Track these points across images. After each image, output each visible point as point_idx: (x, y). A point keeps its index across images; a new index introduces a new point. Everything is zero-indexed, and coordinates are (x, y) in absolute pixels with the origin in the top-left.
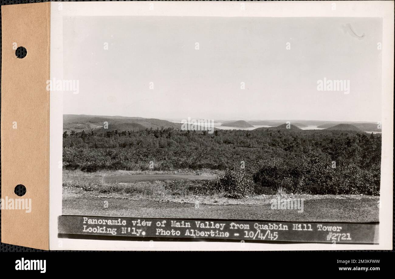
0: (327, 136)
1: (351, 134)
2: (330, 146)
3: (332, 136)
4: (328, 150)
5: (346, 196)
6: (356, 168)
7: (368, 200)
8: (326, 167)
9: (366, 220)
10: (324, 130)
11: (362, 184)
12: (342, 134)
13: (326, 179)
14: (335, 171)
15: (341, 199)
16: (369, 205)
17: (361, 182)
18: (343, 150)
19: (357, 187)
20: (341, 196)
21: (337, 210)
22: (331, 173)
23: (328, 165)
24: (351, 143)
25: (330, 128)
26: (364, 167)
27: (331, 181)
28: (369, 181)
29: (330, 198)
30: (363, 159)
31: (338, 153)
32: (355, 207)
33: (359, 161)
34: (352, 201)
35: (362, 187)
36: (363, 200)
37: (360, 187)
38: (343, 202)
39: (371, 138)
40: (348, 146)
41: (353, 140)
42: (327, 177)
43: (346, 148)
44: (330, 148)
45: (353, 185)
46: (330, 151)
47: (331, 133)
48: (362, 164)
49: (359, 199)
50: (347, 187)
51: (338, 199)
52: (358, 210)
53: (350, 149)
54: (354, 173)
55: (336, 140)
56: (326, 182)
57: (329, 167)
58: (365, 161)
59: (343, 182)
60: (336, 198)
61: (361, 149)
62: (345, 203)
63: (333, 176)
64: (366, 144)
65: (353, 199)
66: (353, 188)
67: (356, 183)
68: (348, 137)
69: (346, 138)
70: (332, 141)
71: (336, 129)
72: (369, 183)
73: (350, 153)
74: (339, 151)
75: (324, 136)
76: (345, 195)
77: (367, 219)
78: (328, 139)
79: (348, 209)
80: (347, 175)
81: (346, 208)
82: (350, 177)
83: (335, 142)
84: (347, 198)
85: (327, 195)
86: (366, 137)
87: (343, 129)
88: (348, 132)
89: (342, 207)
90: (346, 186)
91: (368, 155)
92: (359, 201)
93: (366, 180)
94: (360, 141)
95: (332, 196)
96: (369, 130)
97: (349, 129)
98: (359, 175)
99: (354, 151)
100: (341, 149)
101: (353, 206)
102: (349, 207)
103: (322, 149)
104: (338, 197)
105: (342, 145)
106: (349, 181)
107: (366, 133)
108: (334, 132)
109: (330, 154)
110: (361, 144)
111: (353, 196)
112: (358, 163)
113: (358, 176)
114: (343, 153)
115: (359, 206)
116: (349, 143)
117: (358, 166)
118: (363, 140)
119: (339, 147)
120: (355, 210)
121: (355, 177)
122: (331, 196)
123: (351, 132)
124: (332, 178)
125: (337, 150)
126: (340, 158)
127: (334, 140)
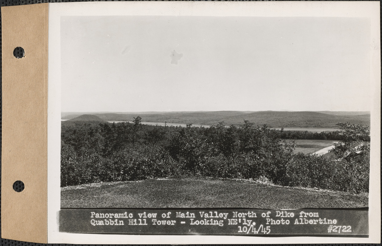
0: (70, 127)
1: (94, 124)
2: (73, 137)
3: (75, 127)
4: (71, 141)
5: (87, 186)
6: (98, 157)
7: (108, 187)
8: (68, 159)
9: (104, 207)
10: (67, 121)
11: (104, 172)
12: (85, 125)
13: (68, 171)
14: (77, 161)
15: (81, 189)
16: (108, 191)
17: (102, 170)
18: (86, 140)
19: (99, 175)
20: (82, 186)
21: (77, 200)
22: (74, 164)
23: (70, 156)
24: (93, 133)
25: (73, 119)
26: (106, 155)
27: (74, 172)
28: (110, 168)
29: (71, 189)
30: (105, 148)
31: (81, 144)
32: (95, 195)
33: (101, 150)
34: (92, 190)
35: (103, 174)
36: (103, 187)
37: (102, 175)
38: (83, 191)
39: (112, 127)
40: (91, 136)
41: (96, 130)
42: (69, 169)
43: (88, 138)
44: (73, 139)
45: (95, 174)
46: (72, 142)
47: (74, 124)
48: (104, 153)
49: (99, 187)
50: (90, 176)
51: (78, 189)
52: (97, 198)
53: (93, 139)
54: (96, 162)
55: (79, 130)
56: (68, 173)
57: (71, 158)
58: (107, 149)
59: (85, 172)
60: (76, 188)
61: (103, 138)
62: (85, 192)
63: (76, 167)
64: (107, 133)
65: (93, 187)
66: (95, 177)
67: (98, 171)
68: (91, 128)
69: (89, 128)
70: (75, 132)
71: (79, 120)
72: (110, 171)
73: (93, 143)
74: (82, 142)
75: (67, 127)
76: (85, 185)
77: (105, 205)
78: (71, 130)
79: (88, 198)
80: (89, 165)
81: (86, 197)
82: (92, 166)
83: (78, 133)
84: (87, 187)
85: (67, 186)
86: (108, 126)
87: (86, 120)
88: (91, 122)
89: (82, 197)
90: (88, 175)
91: (110, 143)
92: (99, 189)
93: (107, 167)
94: (102, 131)
95: (73, 187)
96: (111, 120)
97: (92, 120)
98: (101, 164)
99: (97, 140)
100: (84, 139)
101: (93, 194)
102: (89, 196)
103: (65, 140)
104: (78, 187)
105: (84, 135)
106: (91, 171)
107: (108, 122)
108: (77, 123)
109: (73, 145)
110: (103, 133)
111: (93, 185)
112: (101, 152)
113: (99, 165)
114: (86, 144)
115: (98, 193)
116: (91, 134)
117: (101, 155)
118: (105, 129)
119: (82, 137)
120: (95, 198)
121: (97, 166)
122: (71, 187)
123: (94, 122)
124: (74, 169)
125: (80, 140)
126: (83, 148)
127: (77, 131)
